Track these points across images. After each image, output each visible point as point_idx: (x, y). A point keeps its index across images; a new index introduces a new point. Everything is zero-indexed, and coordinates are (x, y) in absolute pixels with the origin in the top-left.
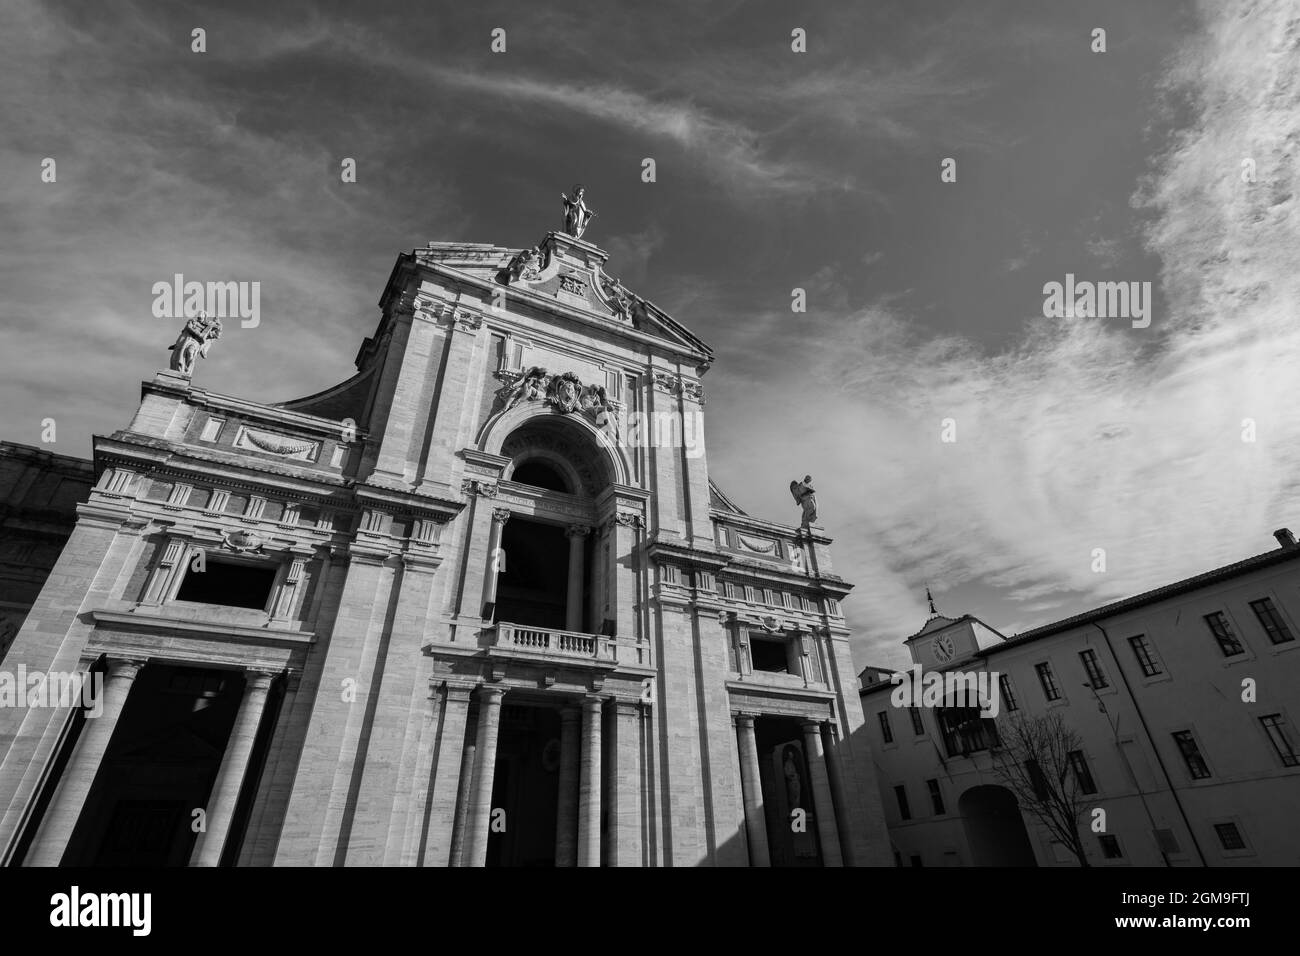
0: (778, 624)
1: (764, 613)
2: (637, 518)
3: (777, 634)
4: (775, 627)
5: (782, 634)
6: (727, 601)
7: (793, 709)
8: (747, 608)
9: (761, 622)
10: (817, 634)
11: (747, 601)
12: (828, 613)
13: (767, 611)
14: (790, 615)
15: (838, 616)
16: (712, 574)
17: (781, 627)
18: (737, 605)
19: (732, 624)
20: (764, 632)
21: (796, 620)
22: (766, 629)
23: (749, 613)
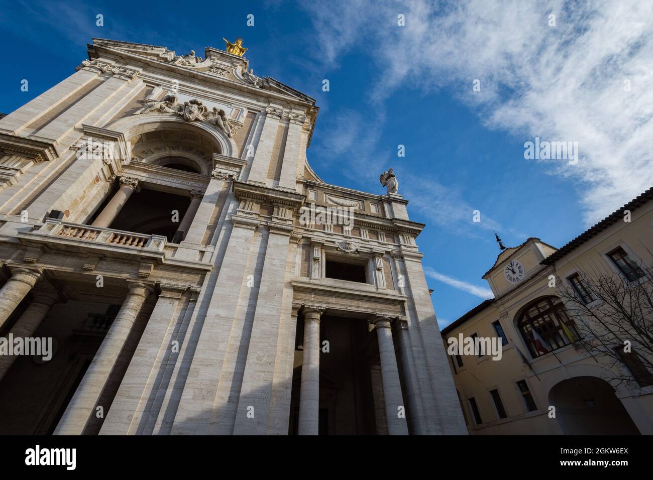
0: (354, 249)
2: (230, 176)
3: (353, 255)
4: (350, 249)
5: (358, 255)
7: (361, 308)
8: (325, 235)
10: (393, 257)
12: (402, 242)
13: (343, 239)
14: (367, 243)
15: (412, 245)
16: (290, 209)
18: (315, 233)
19: (309, 245)
20: (340, 253)
21: (372, 247)
22: (341, 250)
23: (326, 239)
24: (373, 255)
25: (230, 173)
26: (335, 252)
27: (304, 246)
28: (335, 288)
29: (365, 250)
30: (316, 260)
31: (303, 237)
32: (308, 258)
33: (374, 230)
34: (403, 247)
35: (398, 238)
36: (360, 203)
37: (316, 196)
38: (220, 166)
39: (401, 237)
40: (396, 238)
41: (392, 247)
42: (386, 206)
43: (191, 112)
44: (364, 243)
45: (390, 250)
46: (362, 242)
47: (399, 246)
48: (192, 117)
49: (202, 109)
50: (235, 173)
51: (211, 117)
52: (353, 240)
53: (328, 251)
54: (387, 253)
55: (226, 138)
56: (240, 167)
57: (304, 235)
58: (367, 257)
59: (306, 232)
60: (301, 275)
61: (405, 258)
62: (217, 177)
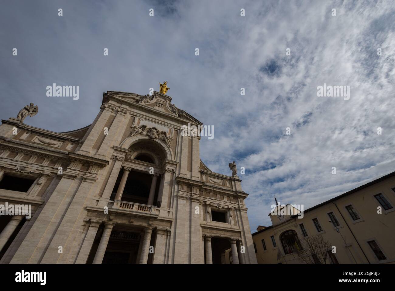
1: (216, 202)
4: (221, 207)
6: (204, 198)
9: (216, 205)
11: (211, 198)
14: (226, 203)
17: (223, 207)
18: (207, 199)
20: (217, 208)
22: (217, 207)
24: (229, 209)
25: (173, 168)
26: (215, 208)
27: (203, 205)
28: (216, 226)
29: (226, 207)
30: (208, 213)
31: (203, 201)
32: (206, 212)
33: (229, 196)
34: (240, 205)
35: (238, 200)
36: (223, 181)
37: (206, 178)
38: (168, 165)
39: (239, 199)
40: (237, 200)
41: (236, 205)
42: (233, 183)
43: (153, 134)
44: (225, 203)
45: (235, 206)
46: (224, 203)
47: (239, 204)
48: (154, 136)
49: (157, 132)
50: (174, 169)
51: (161, 136)
52: (221, 202)
53: (212, 207)
54: (234, 207)
55: (168, 148)
56: (176, 165)
57: (203, 200)
58: (226, 210)
59: (204, 199)
60: (203, 220)
61: (241, 211)
62: (168, 171)
